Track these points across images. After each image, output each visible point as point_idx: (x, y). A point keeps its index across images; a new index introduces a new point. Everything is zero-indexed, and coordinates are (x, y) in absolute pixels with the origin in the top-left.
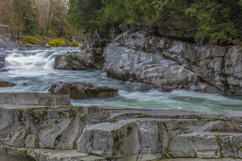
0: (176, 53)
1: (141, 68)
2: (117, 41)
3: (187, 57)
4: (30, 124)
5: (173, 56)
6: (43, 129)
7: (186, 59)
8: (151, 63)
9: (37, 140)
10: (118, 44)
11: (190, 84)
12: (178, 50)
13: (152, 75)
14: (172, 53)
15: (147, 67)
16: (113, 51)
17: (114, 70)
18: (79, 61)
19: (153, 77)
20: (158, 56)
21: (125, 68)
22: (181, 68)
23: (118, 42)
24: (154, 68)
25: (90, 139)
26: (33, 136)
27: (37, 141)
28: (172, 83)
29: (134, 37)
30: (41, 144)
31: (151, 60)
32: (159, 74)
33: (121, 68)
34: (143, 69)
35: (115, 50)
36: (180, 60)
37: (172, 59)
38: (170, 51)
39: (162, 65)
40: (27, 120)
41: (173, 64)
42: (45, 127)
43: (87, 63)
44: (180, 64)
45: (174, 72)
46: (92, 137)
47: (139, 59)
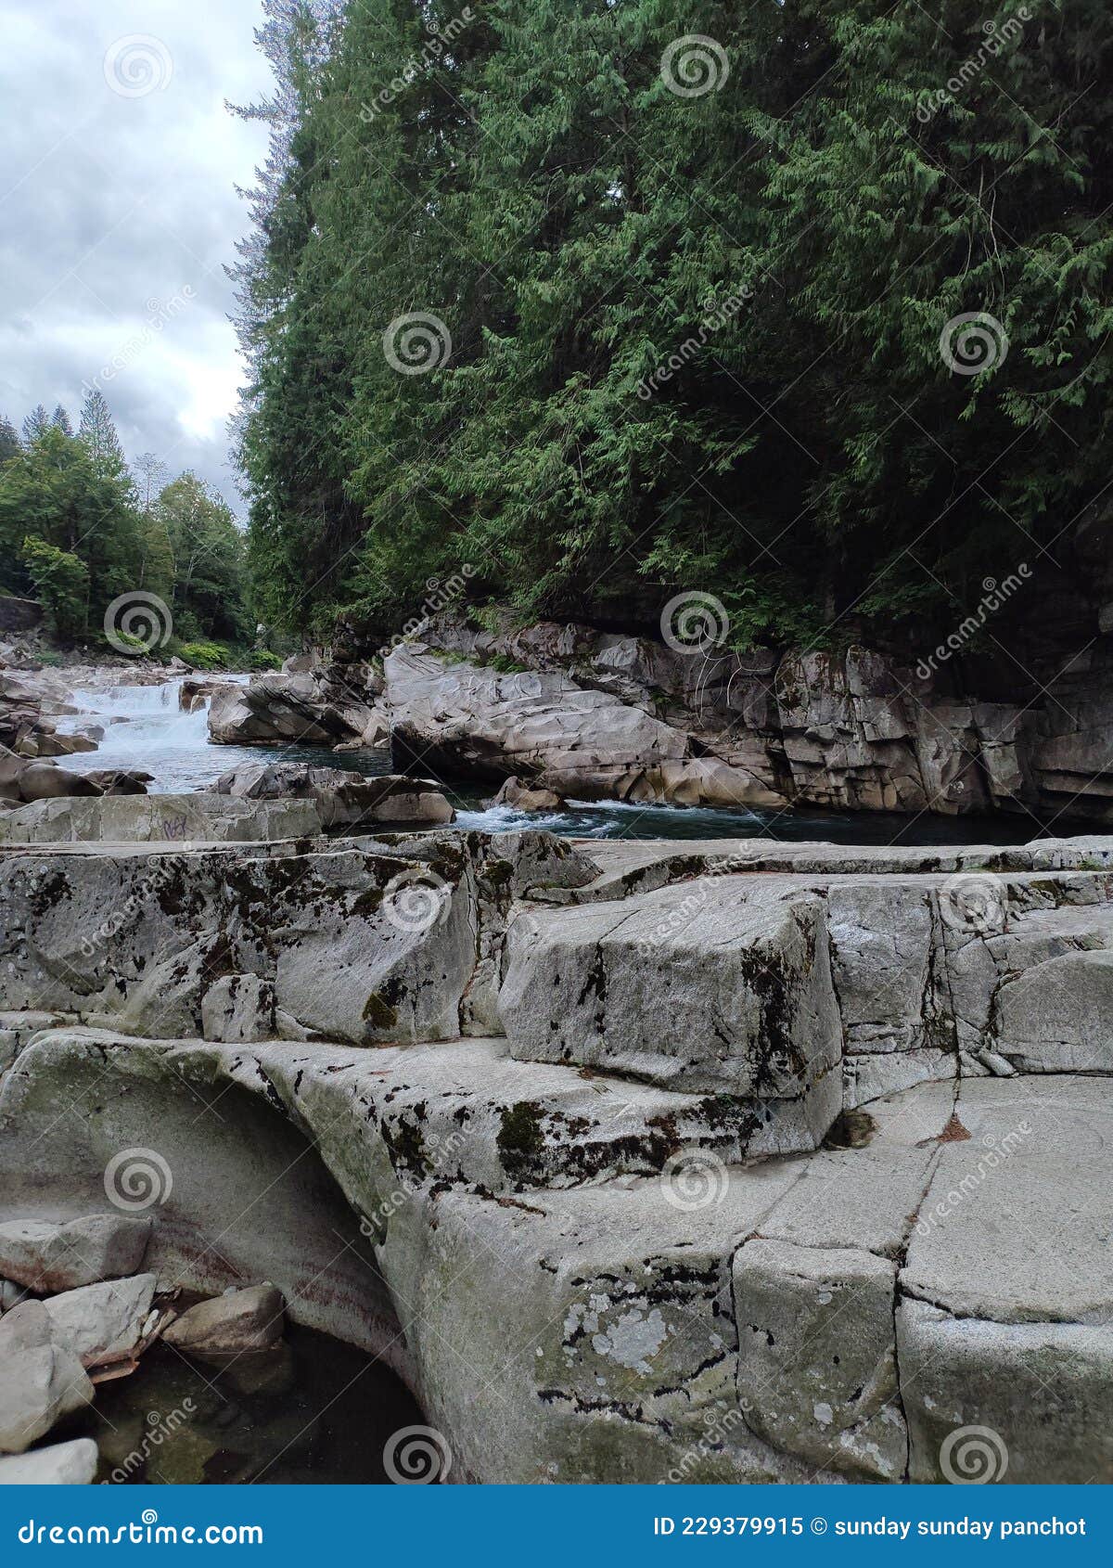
0: (614, 670)
1: (507, 719)
2: (420, 639)
3: (652, 681)
4: (222, 925)
5: (605, 679)
6: (294, 947)
7: (647, 688)
8: (537, 702)
9: (269, 999)
10: (424, 647)
11: (664, 763)
12: (622, 659)
13: (543, 738)
14: (602, 670)
15: (525, 716)
16: (406, 667)
17: (417, 726)
18: (292, 705)
19: (547, 745)
20: (560, 682)
21: (450, 721)
22: (636, 714)
23: (421, 641)
24: (551, 717)
25: (584, 993)
26: (244, 978)
27: (268, 1001)
28: (609, 762)
29: (475, 627)
30: (286, 1018)
31: (537, 692)
32: (567, 736)
33: (439, 720)
34: (511, 722)
35: (414, 667)
36: (627, 690)
37: (605, 689)
38: (596, 663)
39: (574, 706)
40: (204, 903)
41: (608, 704)
42: (304, 933)
43: (318, 710)
44: (630, 704)
45: (614, 728)
46: (597, 982)
47: (499, 692)
